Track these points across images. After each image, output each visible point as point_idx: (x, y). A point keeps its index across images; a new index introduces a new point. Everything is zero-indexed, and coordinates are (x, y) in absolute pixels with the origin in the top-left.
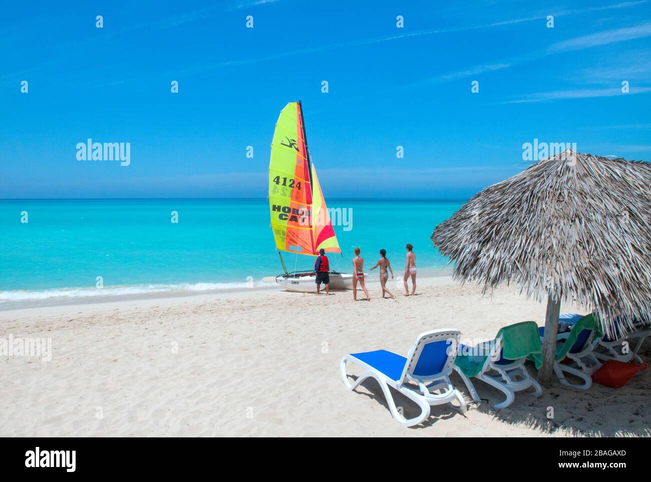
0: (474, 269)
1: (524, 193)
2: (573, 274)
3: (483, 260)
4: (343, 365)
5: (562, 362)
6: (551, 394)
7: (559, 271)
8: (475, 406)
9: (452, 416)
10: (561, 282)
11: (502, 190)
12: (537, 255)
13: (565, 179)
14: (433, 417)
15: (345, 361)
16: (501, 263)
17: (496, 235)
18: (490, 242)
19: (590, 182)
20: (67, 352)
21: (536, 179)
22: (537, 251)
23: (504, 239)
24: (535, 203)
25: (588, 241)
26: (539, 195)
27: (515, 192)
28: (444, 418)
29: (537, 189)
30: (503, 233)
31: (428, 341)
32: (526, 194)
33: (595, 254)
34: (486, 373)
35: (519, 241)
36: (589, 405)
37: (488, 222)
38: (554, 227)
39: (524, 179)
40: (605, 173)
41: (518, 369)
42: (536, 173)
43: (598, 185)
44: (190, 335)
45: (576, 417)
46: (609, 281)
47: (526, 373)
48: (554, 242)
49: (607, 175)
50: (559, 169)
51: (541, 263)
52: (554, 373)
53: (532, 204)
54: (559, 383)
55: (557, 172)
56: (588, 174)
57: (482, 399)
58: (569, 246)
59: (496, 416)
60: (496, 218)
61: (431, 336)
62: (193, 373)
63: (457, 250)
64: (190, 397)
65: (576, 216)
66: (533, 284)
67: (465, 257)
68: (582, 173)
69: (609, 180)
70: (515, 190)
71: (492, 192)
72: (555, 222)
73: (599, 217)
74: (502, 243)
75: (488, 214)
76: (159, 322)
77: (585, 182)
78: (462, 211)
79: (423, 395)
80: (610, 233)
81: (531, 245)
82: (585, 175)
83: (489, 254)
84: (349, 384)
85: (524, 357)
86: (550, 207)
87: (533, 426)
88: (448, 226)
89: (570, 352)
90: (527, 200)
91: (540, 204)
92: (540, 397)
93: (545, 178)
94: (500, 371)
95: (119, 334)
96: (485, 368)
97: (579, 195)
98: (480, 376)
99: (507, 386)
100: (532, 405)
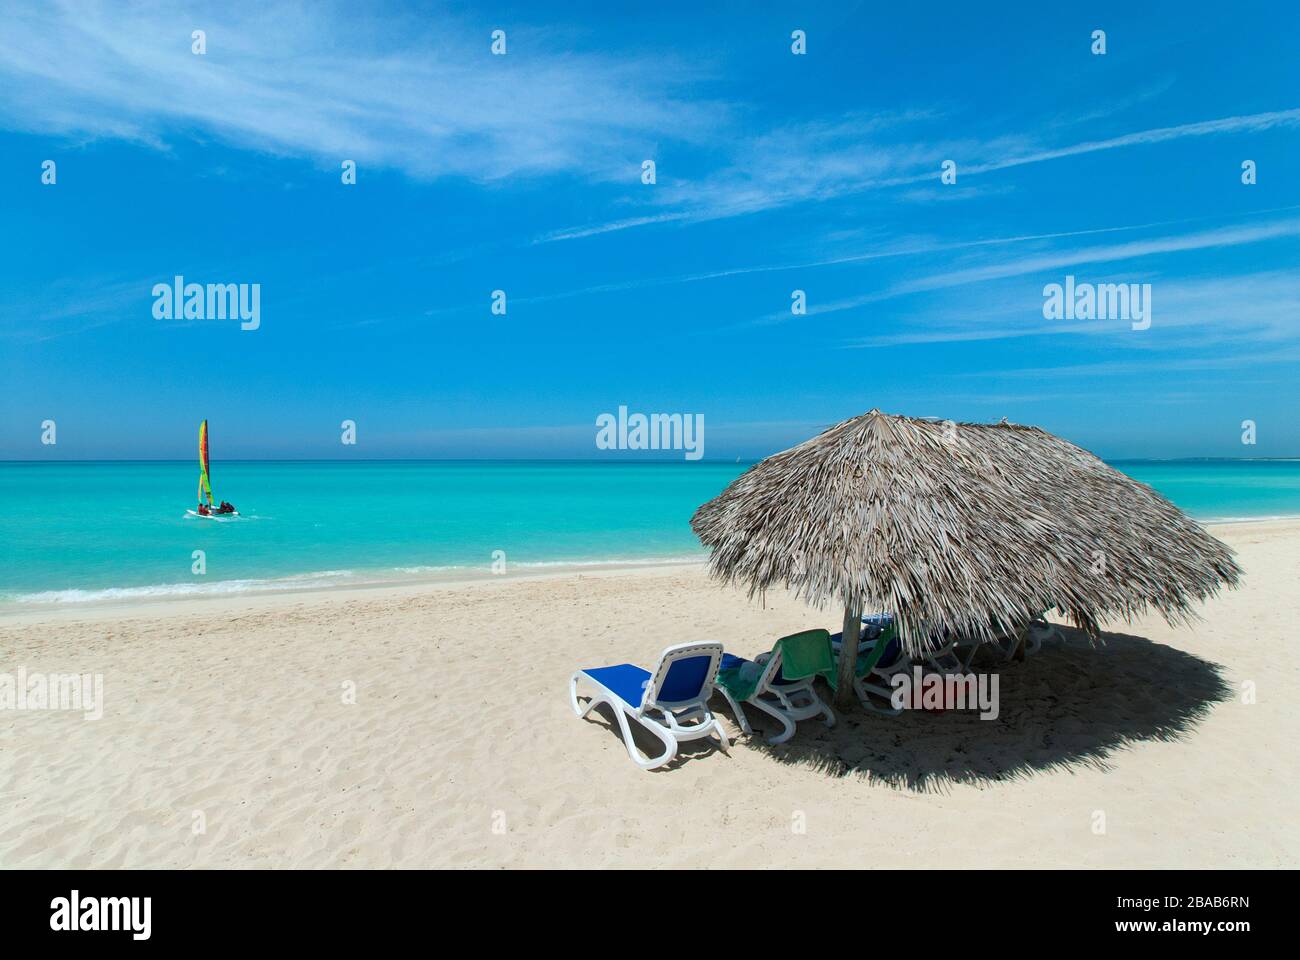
0: (739, 564)
1: (811, 466)
2: (867, 572)
3: (752, 554)
4: (573, 685)
5: (866, 680)
6: (849, 722)
7: (848, 568)
8: (743, 740)
9: (709, 754)
10: (850, 583)
11: (784, 463)
12: (821, 548)
13: (866, 447)
14: (683, 756)
15: (576, 680)
16: (774, 557)
17: (770, 521)
18: (762, 529)
19: (899, 451)
20: (213, 666)
21: (830, 448)
22: (821, 543)
23: (781, 526)
24: (824, 479)
25: (889, 530)
26: (831, 468)
27: (799, 465)
28: (698, 757)
29: (829, 461)
30: (778, 519)
31: (677, 657)
32: (813, 469)
33: (898, 546)
34: (760, 697)
35: (799, 529)
36: (898, 737)
37: (760, 504)
38: (846, 510)
39: (814, 447)
40: (919, 439)
41: (805, 690)
42: (829, 440)
43: (908, 455)
44: (387, 640)
45: (877, 755)
46: (913, 582)
47: (814, 696)
48: (846, 530)
49: (921, 442)
50: (859, 436)
51: (826, 557)
52: (854, 693)
53: (820, 481)
54: (862, 707)
55: (856, 439)
56: (898, 442)
57: (754, 730)
58: (864, 535)
59: (769, 755)
60: (771, 499)
61: (680, 651)
62: (370, 695)
63: (718, 540)
64: (361, 729)
65: (876, 496)
66: (814, 585)
67: (728, 548)
68: (889, 440)
69: (924, 450)
70: (800, 461)
71: (772, 464)
72: (848, 505)
73: (906, 498)
74: (776, 532)
75: (762, 493)
76: (349, 622)
77: (892, 452)
78: (732, 488)
79: (669, 727)
80: (920, 519)
81: (815, 534)
82: (894, 444)
83: (760, 544)
84: (580, 709)
85: (811, 677)
86: (844, 485)
87: (818, 767)
88: (712, 507)
89: (876, 667)
90: (813, 474)
91: (830, 481)
92: (833, 728)
93: (840, 447)
94: (779, 695)
95: (293, 639)
96: (758, 690)
97: (883, 469)
98: (752, 700)
99: (788, 713)
100: (822, 738)
